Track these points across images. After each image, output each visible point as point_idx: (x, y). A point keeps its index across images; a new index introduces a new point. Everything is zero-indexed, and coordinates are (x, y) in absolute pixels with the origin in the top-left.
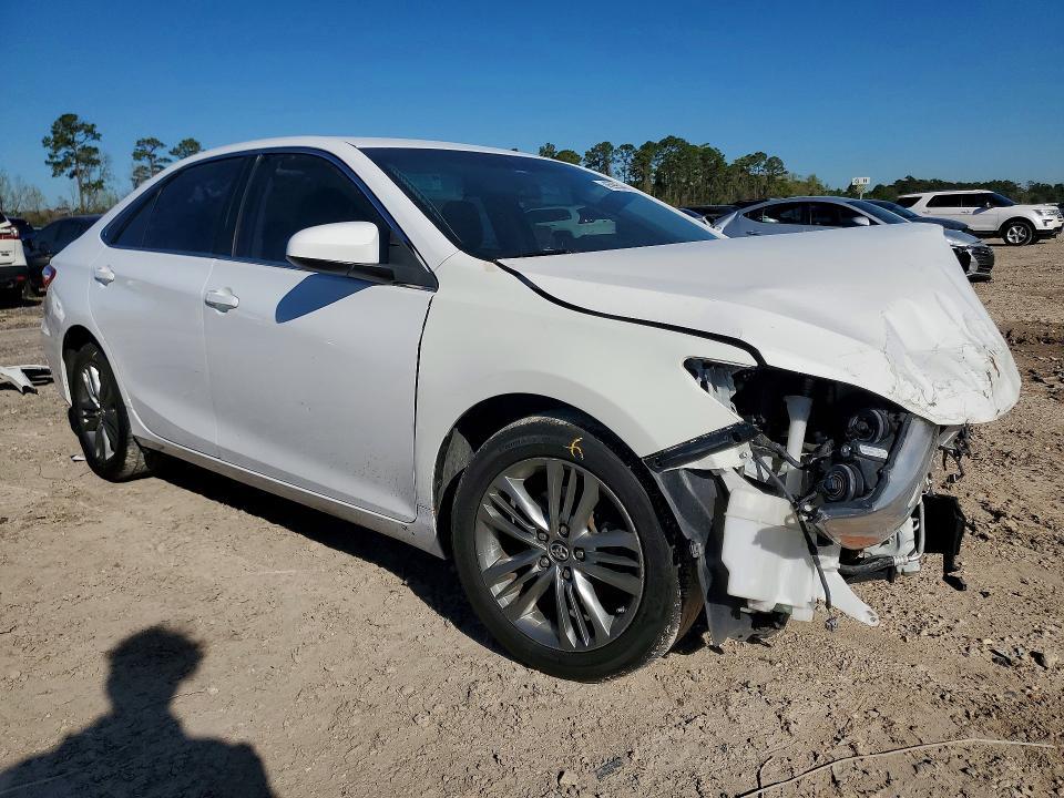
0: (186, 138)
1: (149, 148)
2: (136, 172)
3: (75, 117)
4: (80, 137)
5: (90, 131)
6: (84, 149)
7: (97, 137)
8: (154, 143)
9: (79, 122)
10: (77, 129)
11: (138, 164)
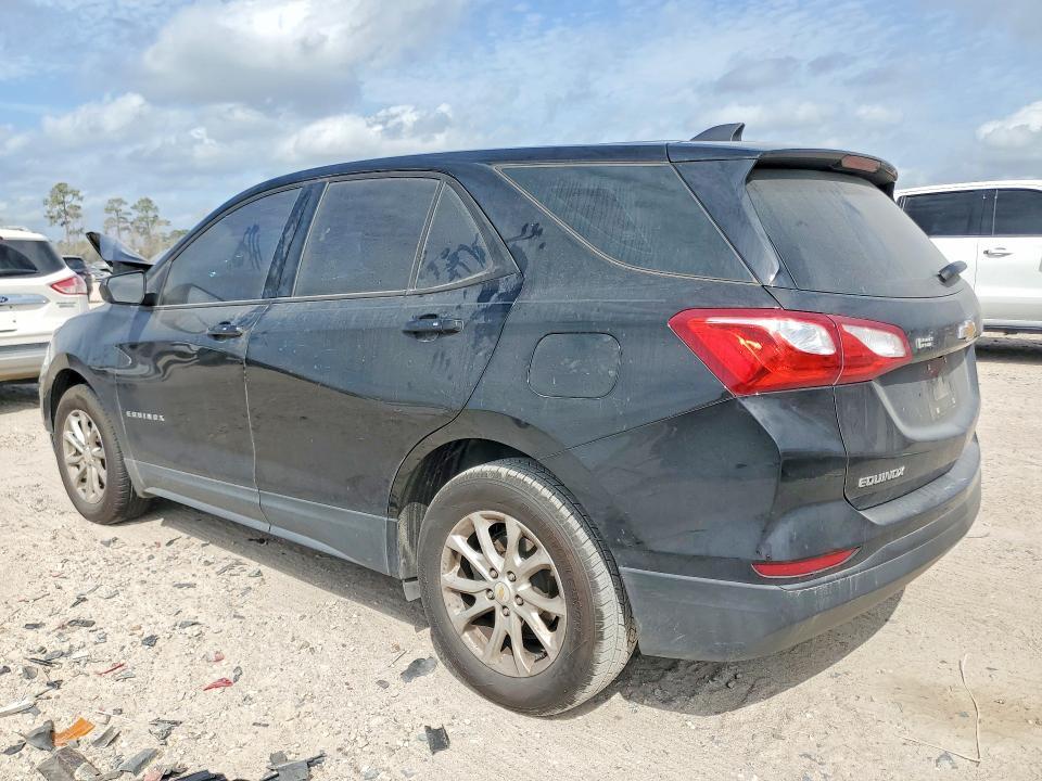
0: (143, 198)
1: (116, 205)
2: (107, 222)
3: (66, 185)
4: (69, 198)
5: (75, 194)
6: (71, 207)
7: (81, 199)
8: (120, 201)
9: (69, 189)
10: (66, 193)
11: (108, 216)
